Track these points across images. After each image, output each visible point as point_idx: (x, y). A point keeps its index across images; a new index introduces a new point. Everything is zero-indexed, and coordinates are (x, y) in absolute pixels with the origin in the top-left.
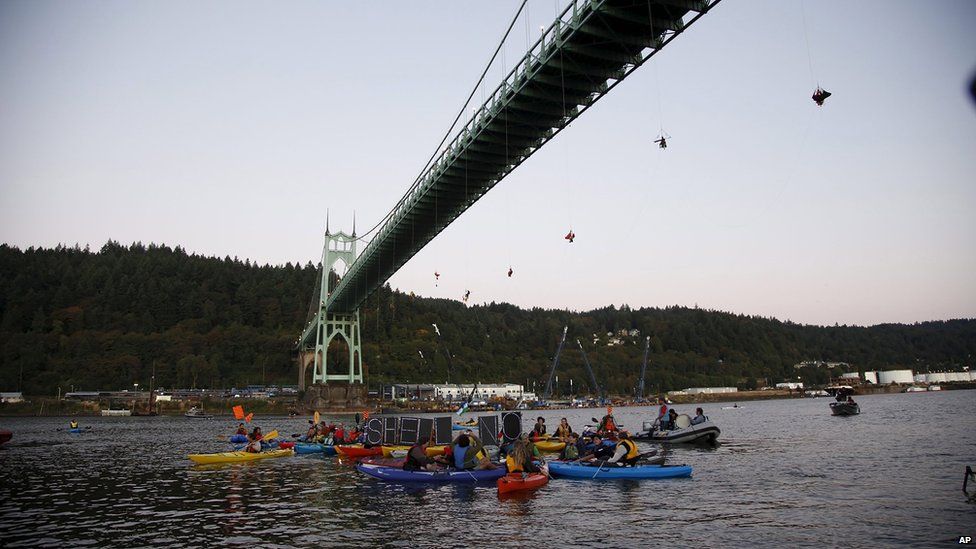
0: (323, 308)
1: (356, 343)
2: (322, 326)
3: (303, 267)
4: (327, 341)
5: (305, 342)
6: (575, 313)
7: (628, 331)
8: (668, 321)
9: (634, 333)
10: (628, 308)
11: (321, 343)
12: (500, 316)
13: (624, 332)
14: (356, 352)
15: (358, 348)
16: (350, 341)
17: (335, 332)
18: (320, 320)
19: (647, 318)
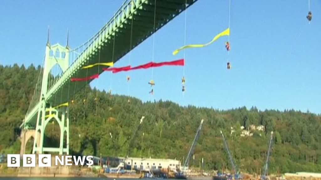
0: (43, 99)
1: (65, 125)
2: (41, 112)
3: (26, 68)
4: (45, 123)
5: (27, 124)
6: (218, 111)
7: (256, 126)
8: (286, 121)
9: (260, 128)
10: (256, 110)
11: (40, 124)
12: (165, 110)
13: (253, 127)
14: (65, 132)
15: (67, 129)
16: (61, 124)
17: (50, 116)
18: (40, 107)
19: (271, 117)
